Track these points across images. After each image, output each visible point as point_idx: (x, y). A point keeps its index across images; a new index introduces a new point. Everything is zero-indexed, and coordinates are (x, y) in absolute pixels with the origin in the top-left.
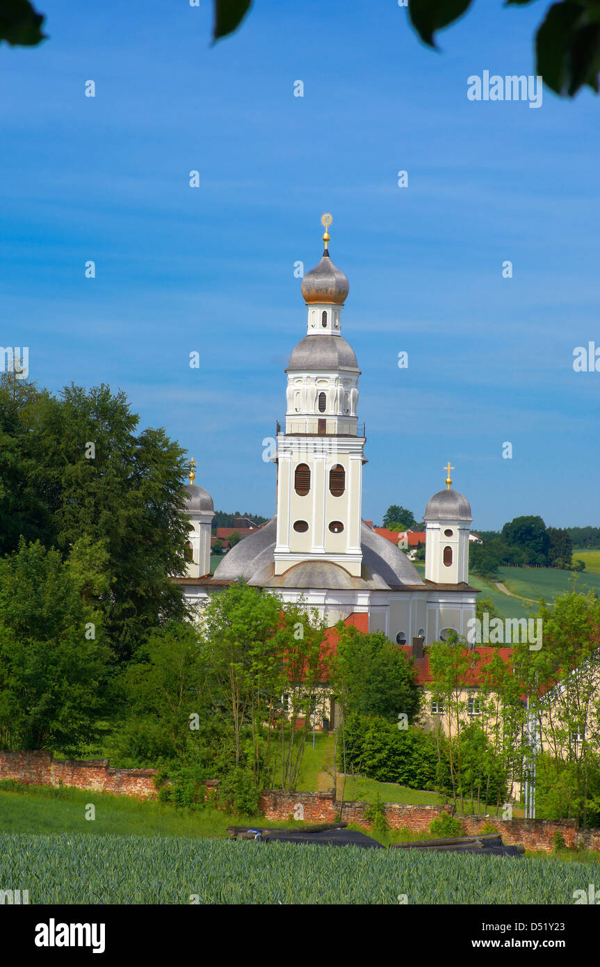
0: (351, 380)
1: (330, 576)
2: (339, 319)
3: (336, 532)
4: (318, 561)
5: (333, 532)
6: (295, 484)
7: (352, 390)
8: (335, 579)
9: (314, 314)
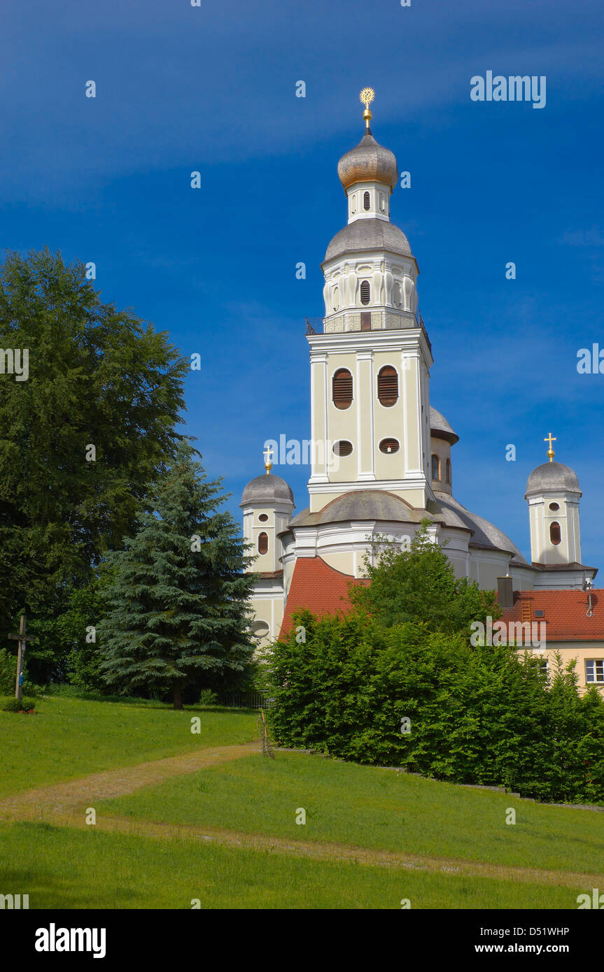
0: (402, 267)
1: (380, 506)
2: (386, 201)
3: (389, 453)
4: (366, 491)
5: (386, 452)
6: (334, 396)
7: (404, 279)
8: (387, 508)
9: (355, 199)
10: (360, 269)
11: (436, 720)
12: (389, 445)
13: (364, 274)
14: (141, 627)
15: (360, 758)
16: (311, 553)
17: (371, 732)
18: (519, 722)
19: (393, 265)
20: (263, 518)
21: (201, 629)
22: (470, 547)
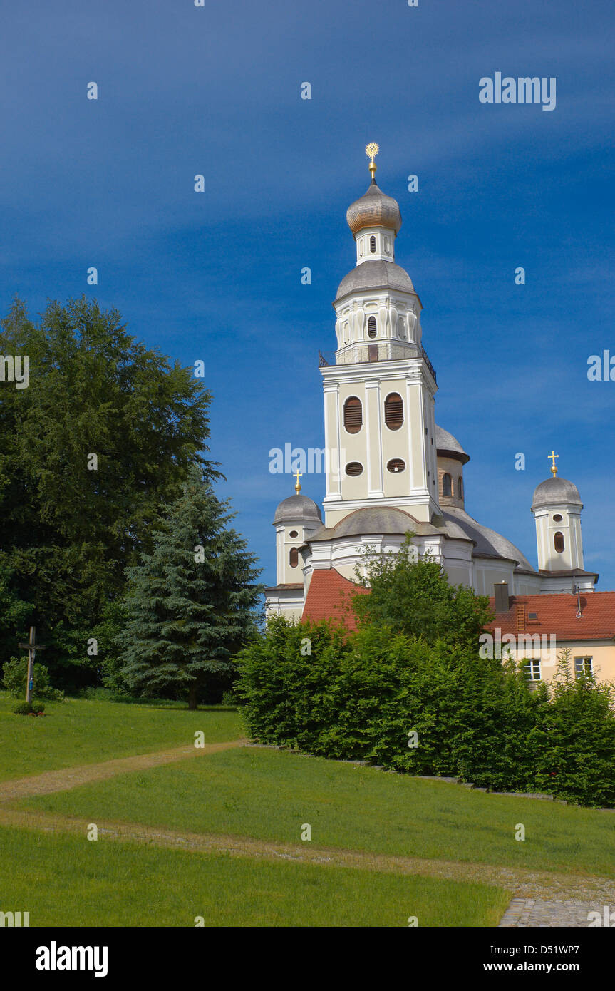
0: (406, 303)
1: (387, 521)
2: (390, 244)
3: (396, 472)
4: (376, 507)
5: (393, 471)
6: (345, 422)
7: (408, 314)
8: (395, 523)
9: (363, 242)
10: (367, 306)
11: (396, 716)
12: (396, 465)
13: (370, 310)
14: (155, 636)
15: (328, 753)
16: (326, 565)
17: (336, 729)
18: (473, 717)
19: (397, 301)
20: (294, 534)
21: (209, 636)
22: (474, 556)
